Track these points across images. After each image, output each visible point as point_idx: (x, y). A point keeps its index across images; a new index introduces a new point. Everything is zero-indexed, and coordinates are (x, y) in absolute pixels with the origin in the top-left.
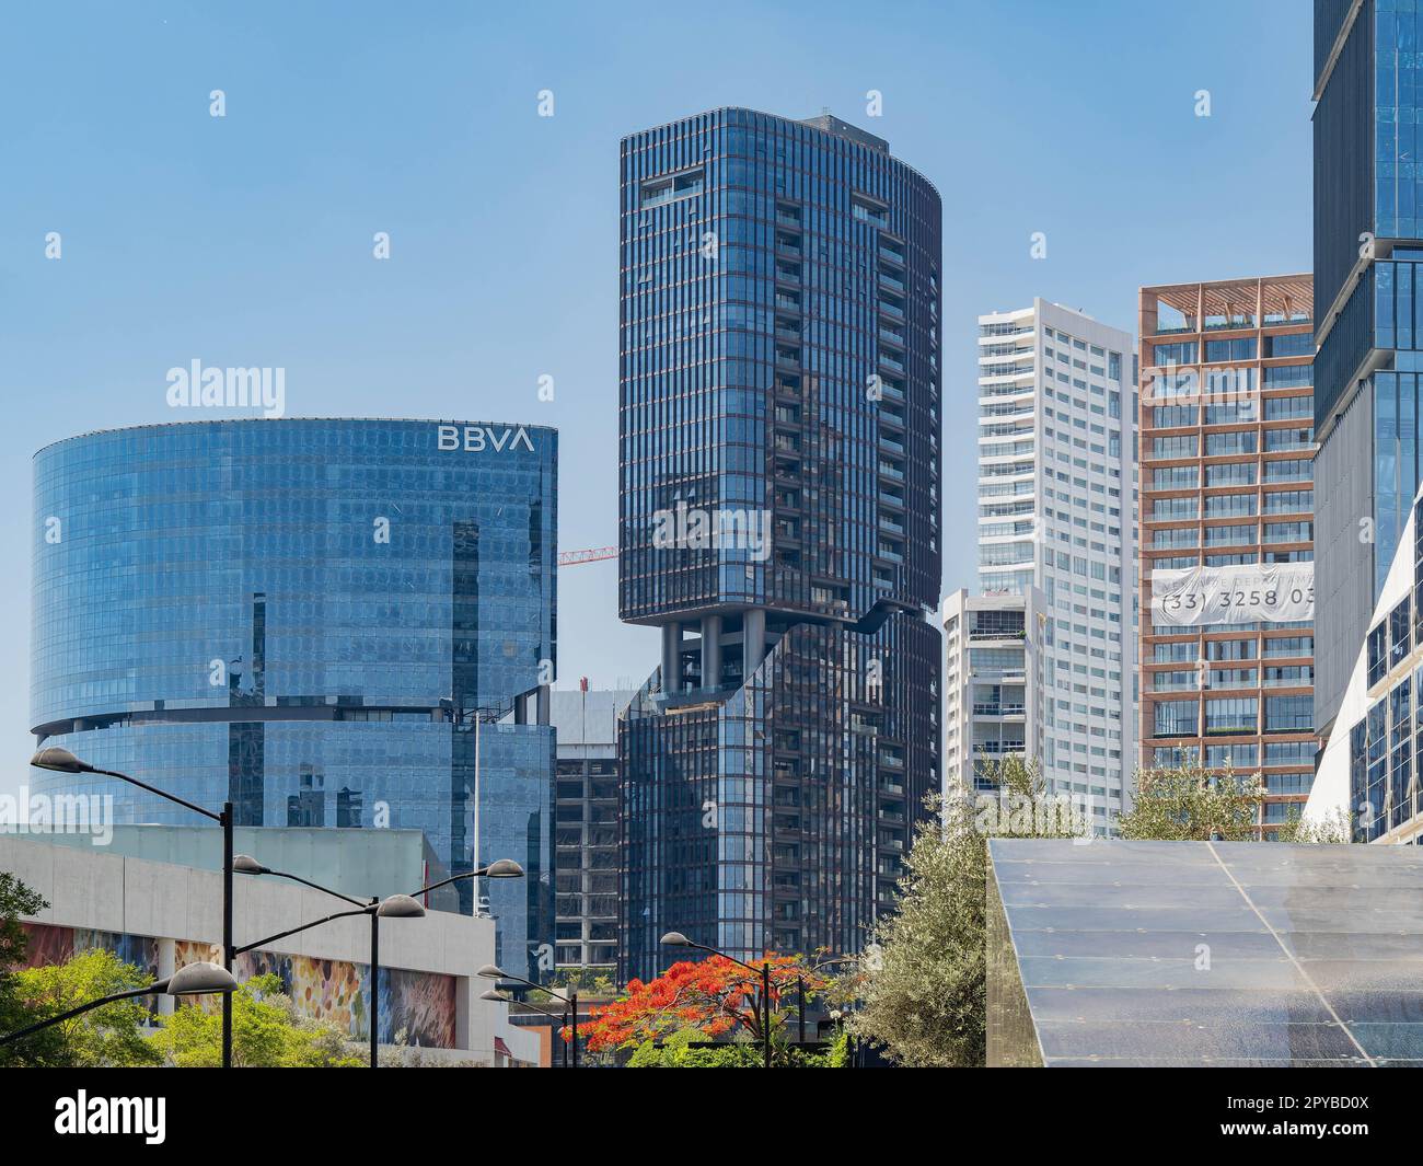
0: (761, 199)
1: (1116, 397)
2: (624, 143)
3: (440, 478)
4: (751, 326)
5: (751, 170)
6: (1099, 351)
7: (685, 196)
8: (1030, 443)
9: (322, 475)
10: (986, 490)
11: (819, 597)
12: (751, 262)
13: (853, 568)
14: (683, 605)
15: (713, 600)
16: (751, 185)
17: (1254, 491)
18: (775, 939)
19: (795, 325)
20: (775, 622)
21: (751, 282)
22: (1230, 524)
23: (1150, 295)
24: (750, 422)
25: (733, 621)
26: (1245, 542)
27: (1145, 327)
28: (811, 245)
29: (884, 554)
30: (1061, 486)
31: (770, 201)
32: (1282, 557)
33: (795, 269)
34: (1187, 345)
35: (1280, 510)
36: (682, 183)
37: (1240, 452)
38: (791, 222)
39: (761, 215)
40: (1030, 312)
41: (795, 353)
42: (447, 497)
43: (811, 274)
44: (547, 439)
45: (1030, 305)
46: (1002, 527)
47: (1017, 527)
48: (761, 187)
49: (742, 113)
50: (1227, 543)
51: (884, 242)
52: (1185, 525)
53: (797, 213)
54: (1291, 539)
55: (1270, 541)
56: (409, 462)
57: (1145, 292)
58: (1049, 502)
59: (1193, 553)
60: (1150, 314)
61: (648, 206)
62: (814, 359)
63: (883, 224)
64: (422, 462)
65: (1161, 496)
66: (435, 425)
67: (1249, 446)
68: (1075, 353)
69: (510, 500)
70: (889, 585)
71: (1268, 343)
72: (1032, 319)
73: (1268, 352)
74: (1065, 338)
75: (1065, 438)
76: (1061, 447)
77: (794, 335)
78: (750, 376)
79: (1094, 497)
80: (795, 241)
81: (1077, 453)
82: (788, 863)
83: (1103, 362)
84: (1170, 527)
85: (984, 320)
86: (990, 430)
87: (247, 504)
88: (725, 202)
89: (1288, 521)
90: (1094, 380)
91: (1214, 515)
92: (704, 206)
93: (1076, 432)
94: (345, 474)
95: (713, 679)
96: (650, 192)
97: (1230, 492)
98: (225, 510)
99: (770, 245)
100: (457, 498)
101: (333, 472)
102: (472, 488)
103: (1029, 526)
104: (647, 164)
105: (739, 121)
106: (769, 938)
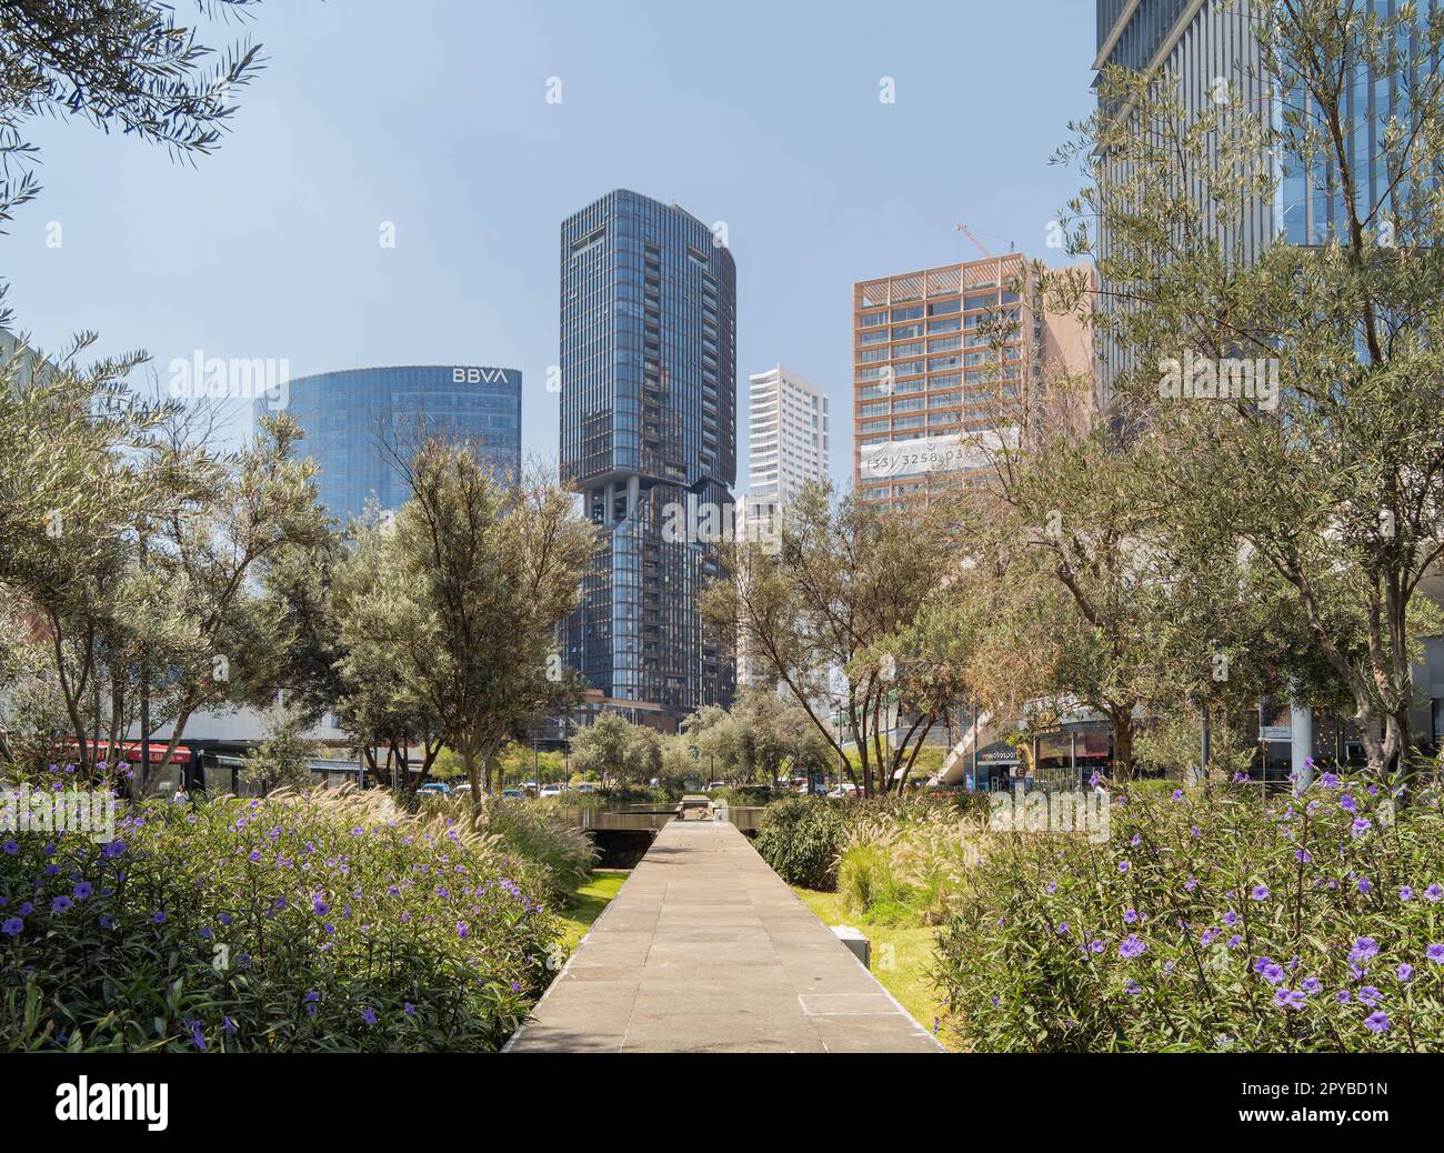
0: (637, 242)
1: (815, 418)
2: (563, 225)
3: (454, 399)
4: (631, 313)
5: (631, 224)
6: (808, 395)
7: (594, 245)
8: (775, 435)
9: (389, 399)
11: (670, 471)
12: (631, 276)
13: (689, 457)
14: (593, 475)
15: (609, 470)
16: (631, 234)
17: (922, 396)
18: (645, 663)
19: (656, 315)
20: (645, 484)
21: (631, 288)
22: (908, 416)
23: (859, 287)
24: (630, 368)
25: (621, 485)
26: (916, 426)
27: (856, 305)
28: (665, 271)
29: (706, 450)
30: (789, 458)
31: (642, 244)
32: (939, 433)
33: (656, 283)
34: (881, 315)
35: (937, 405)
36: (593, 239)
37: (914, 372)
38: (654, 258)
39: (637, 251)
40: (775, 371)
41: (656, 331)
42: (458, 410)
43: (665, 288)
44: (515, 377)
45: (775, 367)
46: (762, 478)
47: (769, 477)
48: (636, 234)
49: (626, 191)
50: (906, 427)
51: (705, 277)
52: (880, 418)
53: (657, 252)
54: (945, 421)
55: (932, 423)
56: (437, 390)
57: (856, 285)
58: (784, 465)
59: (885, 435)
60: (859, 298)
61: (575, 255)
62: (667, 336)
63: (705, 267)
64: (445, 390)
65: (866, 403)
66: (451, 369)
67: (919, 369)
68: (796, 394)
69: (493, 411)
70: (708, 468)
71: (930, 308)
72: (775, 375)
73: (930, 312)
74: (791, 386)
75: (792, 435)
76: (789, 438)
77: (655, 321)
78: (630, 341)
80: (656, 267)
81: (797, 442)
82: (652, 621)
83: (809, 400)
84: (872, 420)
85: (752, 377)
86: (756, 431)
87: (349, 416)
88: (615, 244)
89: (942, 411)
90: (805, 408)
91: (898, 411)
92: (605, 247)
93: (797, 433)
94: (401, 398)
95: (610, 517)
96: (576, 248)
97: (908, 397)
98: (337, 421)
99: (642, 268)
100: (465, 410)
101: (395, 397)
102: (473, 403)
103: (775, 476)
104: (575, 233)
105: (624, 196)
106: (641, 662)
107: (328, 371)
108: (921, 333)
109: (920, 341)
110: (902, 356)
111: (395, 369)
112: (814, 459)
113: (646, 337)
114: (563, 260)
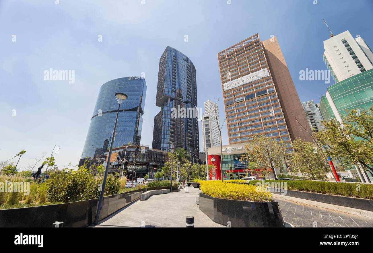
3: (129, 83)
11: (179, 98)
15: (163, 96)
16: (170, 53)
20: (172, 100)
26: (237, 76)
28: (178, 61)
32: (244, 76)
35: (242, 70)
39: (171, 56)
53: (176, 57)
54: (245, 73)
55: (241, 74)
59: (229, 80)
62: (178, 72)
63: (188, 63)
65: (223, 75)
69: (137, 85)
71: (236, 52)
74: (211, 103)
78: (169, 71)
105: (169, 48)
108: (235, 57)
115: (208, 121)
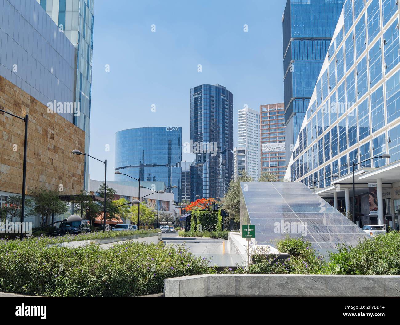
1: (257, 120)
2: (191, 89)
3: (167, 134)
4: (207, 113)
5: (207, 92)
6: (255, 114)
7: (199, 96)
8: (245, 127)
9: (151, 134)
10: (239, 134)
12: (207, 104)
13: (221, 145)
16: (207, 94)
17: (276, 133)
18: (211, 196)
19: (213, 112)
21: (207, 107)
22: (273, 137)
23: (262, 106)
24: (207, 125)
26: (275, 140)
27: (261, 111)
28: (215, 101)
29: (225, 143)
30: (250, 133)
31: (210, 96)
32: (280, 142)
33: (213, 105)
34: (267, 113)
35: (280, 135)
36: (198, 94)
37: (274, 127)
38: (213, 99)
39: (209, 98)
40: (245, 109)
41: (213, 116)
42: (167, 137)
43: (215, 105)
44: (181, 129)
46: (242, 139)
47: (244, 139)
48: (209, 94)
49: (206, 84)
50: (273, 140)
51: (225, 101)
52: (267, 138)
53: (213, 97)
54: (282, 139)
55: (279, 139)
56: (163, 132)
57: (261, 106)
58: (248, 135)
59: (268, 141)
60: (262, 109)
61: (194, 97)
62: (216, 117)
63: (225, 98)
64: (165, 132)
65: (263, 134)
66: (166, 127)
67: (276, 126)
68: (251, 115)
69: (176, 137)
70: (226, 147)
71: (278, 112)
73: (278, 114)
74: (250, 113)
76: (250, 127)
77: (213, 114)
78: (207, 119)
79: (254, 134)
80: (213, 101)
81: (252, 128)
82: (213, 185)
83: (255, 116)
84: (265, 138)
85: (239, 111)
87: (142, 139)
88: (204, 96)
89: (281, 137)
90: (254, 118)
91: (271, 136)
92: (201, 97)
93: (251, 125)
94: (154, 134)
95: (202, 160)
96: (194, 95)
97: (273, 133)
98: (139, 139)
99: (210, 102)
100: (169, 137)
101: (153, 134)
102: (171, 135)
103: (245, 138)
104: (194, 92)
105: (206, 86)
106: (210, 196)
107: (137, 128)
108: (276, 118)
109: (276, 120)
110: (272, 123)
111: (153, 128)
112: (257, 132)
113: (211, 118)
114: (191, 98)
115: (244, 156)
